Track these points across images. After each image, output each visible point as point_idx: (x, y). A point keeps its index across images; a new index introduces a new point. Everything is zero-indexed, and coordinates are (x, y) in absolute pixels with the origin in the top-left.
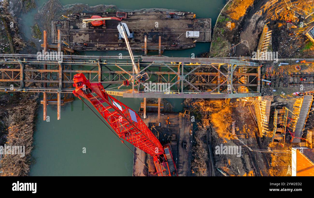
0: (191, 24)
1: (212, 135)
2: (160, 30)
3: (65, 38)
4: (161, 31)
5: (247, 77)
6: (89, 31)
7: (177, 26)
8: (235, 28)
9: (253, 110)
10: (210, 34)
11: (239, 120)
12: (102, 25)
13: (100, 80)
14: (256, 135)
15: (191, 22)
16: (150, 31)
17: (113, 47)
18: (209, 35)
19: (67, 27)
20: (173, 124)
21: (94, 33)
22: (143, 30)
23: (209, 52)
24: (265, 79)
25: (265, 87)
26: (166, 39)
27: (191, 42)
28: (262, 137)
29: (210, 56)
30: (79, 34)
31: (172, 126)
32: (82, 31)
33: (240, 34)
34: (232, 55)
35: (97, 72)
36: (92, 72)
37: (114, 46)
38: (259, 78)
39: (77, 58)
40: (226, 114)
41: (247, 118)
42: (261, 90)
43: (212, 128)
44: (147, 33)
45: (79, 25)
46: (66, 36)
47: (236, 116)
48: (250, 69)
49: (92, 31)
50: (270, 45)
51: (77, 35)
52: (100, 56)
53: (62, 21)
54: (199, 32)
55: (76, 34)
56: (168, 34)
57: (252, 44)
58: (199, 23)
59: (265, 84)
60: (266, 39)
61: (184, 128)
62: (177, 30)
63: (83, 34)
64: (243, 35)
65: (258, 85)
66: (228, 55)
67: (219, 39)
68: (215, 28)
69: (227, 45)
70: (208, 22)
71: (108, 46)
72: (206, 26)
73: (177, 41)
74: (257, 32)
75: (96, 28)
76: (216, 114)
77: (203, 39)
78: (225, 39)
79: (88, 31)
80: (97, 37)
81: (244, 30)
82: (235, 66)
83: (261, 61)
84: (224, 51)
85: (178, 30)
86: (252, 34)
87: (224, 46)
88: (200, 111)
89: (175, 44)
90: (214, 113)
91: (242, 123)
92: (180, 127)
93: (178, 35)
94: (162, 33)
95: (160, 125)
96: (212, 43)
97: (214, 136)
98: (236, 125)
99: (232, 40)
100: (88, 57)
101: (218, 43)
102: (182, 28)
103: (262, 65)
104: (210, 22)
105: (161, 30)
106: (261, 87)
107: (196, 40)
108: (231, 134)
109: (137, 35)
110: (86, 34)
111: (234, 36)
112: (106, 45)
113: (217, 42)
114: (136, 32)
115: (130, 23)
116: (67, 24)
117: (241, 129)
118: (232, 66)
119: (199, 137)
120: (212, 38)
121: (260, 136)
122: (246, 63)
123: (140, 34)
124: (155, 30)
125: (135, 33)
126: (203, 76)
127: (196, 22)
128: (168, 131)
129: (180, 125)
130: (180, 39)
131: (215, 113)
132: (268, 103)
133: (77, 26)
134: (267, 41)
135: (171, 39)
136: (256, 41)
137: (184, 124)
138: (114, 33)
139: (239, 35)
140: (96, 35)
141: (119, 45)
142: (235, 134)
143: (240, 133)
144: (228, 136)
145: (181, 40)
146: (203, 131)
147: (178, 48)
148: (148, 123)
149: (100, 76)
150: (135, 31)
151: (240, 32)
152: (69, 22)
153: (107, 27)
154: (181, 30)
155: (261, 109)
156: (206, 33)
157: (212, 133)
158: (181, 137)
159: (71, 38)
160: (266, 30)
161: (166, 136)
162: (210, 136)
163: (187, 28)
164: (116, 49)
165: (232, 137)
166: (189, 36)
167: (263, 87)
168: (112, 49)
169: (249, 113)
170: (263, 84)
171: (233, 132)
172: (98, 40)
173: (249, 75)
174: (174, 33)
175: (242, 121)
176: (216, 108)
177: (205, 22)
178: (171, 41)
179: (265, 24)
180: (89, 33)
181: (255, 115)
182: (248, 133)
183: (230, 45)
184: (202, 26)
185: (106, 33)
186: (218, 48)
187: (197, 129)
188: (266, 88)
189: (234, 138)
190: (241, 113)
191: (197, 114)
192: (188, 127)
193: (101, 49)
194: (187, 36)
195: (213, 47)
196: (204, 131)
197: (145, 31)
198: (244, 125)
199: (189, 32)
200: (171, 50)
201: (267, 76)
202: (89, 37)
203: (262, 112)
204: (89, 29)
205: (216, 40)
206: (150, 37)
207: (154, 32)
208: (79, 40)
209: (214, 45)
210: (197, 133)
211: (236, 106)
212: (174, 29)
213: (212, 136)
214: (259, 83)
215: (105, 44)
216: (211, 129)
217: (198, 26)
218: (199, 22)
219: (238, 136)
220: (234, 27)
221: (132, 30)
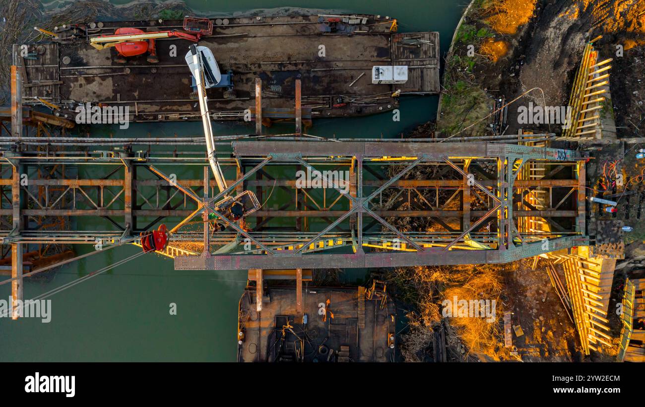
0: (386, 47)
1: (446, 343)
2: (303, 64)
3: (47, 89)
4: (304, 68)
5: (547, 190)
6: (114, 70)
7: (349, 53)
8: (506, 54)
9: (559, 276)
10: (435, 73)
11: (521, 305)
12: (147, 54)
13: (129, 207)
14: (571, 348)
15: (386, 42)
16: (276, 68)
17: (178, 111)
18: (433, 75)
19: (53, 61)
20: (342, 316)
21: (127, 75)
22: (257, 65)
23: (434, 121)
24: (600, 196)
25: (601, 218)
26: (318, 87)
27: (386, 95)
28: (588, 353)
29: (437, 133)
30: (85, 78)
31: (339, 324)
32: (95, 71)
33: (519, 70)
34: (499, 130)
35: (122, 181)
36: (108, 183)
37: (180, 108)
38: (582, 192)
39: (65, 144)
40: (485, 289)
41: (544, 300)
42: (589, 227)
43: (448, 325)
44: (269, 74)
45: (86, 55)
46: (51, 83)
47: (515, 295)
48: (553, 167)
49: (122, 70)
50: (606, 99)
51: (82, 81)
52: (131, 139)
53: (39, 44)
54: (407, 67)
55: (79, 79)
56: (324, 74)
57: (552, 98)
58: (406, 45)
59: (600, 211)
60: (593, 83)
61: (373, 327)
62: (349, 65)
63: (96, 78)
64: (527, 73)
65: (580, 213)
66: (488, 128)
67: (460, 86)
68: (448, 57)
69: (483, 102)
70: (429, 41)
71: (163, 109)
72: (425, 53)
73: (348, 93)
74: (565, 65)
75: (131, 62)
76: (457, 290)
77: (417, 87)
78: (479, 87)
79: (109, 71)
80: (133, 87)
81: (530, 59)
82: (517, 162)
83: (587, 145)
84: (477, 118)
85: (349, 63)
86: (551, 71)
87: (475, 103)
88: (413, 279)
89: (342, 102)
90: (453, 286)
91: (531, 315)
92: (361, 324)
93: (352, 78)
94: (308, 72)
95: (305, 322)
96: (441, 98)
97: (454, 349)
98: (514, 320)
99: (498, 88)
100: (95, 142)
101: (459, 97)
102: (361, 58)
103: (589, 158)
104: (437, 40)
105: (305, 65)
106: (588, 218)
107: (399, 91)
108: (501, 344)
109: (242, 80)
110: (103, 78)
111: (502, 76)
112: (157, 108)
113: (457, 94)
114: (240, 70)
115: (223, 46)
116: (53, 51)
117: (529, 331)
118: (510, 165)
119: (414, 352)
120: (441, 82)
121: (582, 352)
122: (546, 153)
123: (249, 76)
124: (290, 66)
125: (235, 73)
126: (421, 190)
127: (398, 42)
128: (328, 338)
129: (362, 320)
130: (355, 88)
131: (456, 286)
132: (606, 264)
133: (80, 58)
134: (598, 89)
135: (333, 88)
136: (563, 90)
137: (370, 315)
138: (178, 74)
139: (517, 75)
140: (130, 79)
141: (192, 106)
142: (513, 344)
143: (527, 342)
144: (492, 351)
145: (359, 91)
146: (423, 334)
147: (351, 112)
148: (273, 315)
149: (130, 195)
150: (234, 68)
151: (520, 65)
152: (58, 47)
153: (160, 60)
154: (358, 64)
155: (585, 278)
156: (425, 70)
157: (448, 339)
158: (365, 352)
159: (64, 89)
160: (592, 59)
161: (323, 351)
162: (442, 346)
163: (375, 59)
164: (185, 117)
165: (503, 355)
166: (381, 78)
167: (593, 220)
168: (174, 116)
169: (549, 285)
170: (593, 212)
171: (505, 340)
172: (136, 94)
173: (551, 184)
174: (340, 72)
175: (531, 308)
176: (458, 271)
177: (422, 41)
178: (332, 92)
179: (586, 42)
180: (112, 76)
181: (567, 291)
182: (547, 342)
183: (493, 102)
184: (415, 51)
185: (159, 75)
186: (460, 109)
187: (407, 331)
188: (603, 222)
189: (510, 357)
190: (526, 287)
191: (406, 288)
192: (382, 325)
193: (145, 119)
194: (374, 80)
195: (446, 106)
196: (427, 334)
197: (263, 68)
198: (537, 321)
199: (381, 67)
200: (331, 118)
201: (605, 188)
202: (114, 85)
203: (587, 287)
204: (113, 64)
205: (452, 88)
206: (276, 84)
207: (286, 69)
208: (87, 94)
209: (448, 103)
210: (407, 340)
211: (514, 266)
212: (341, 60)
213: (447, 348)
214: (581, 207)
215: (157, 104)
216: (445, 328)
217: (404, 52)
218: (405, 42)
219: (521, 350)
220: (503, 53)
221: (228, 65)
